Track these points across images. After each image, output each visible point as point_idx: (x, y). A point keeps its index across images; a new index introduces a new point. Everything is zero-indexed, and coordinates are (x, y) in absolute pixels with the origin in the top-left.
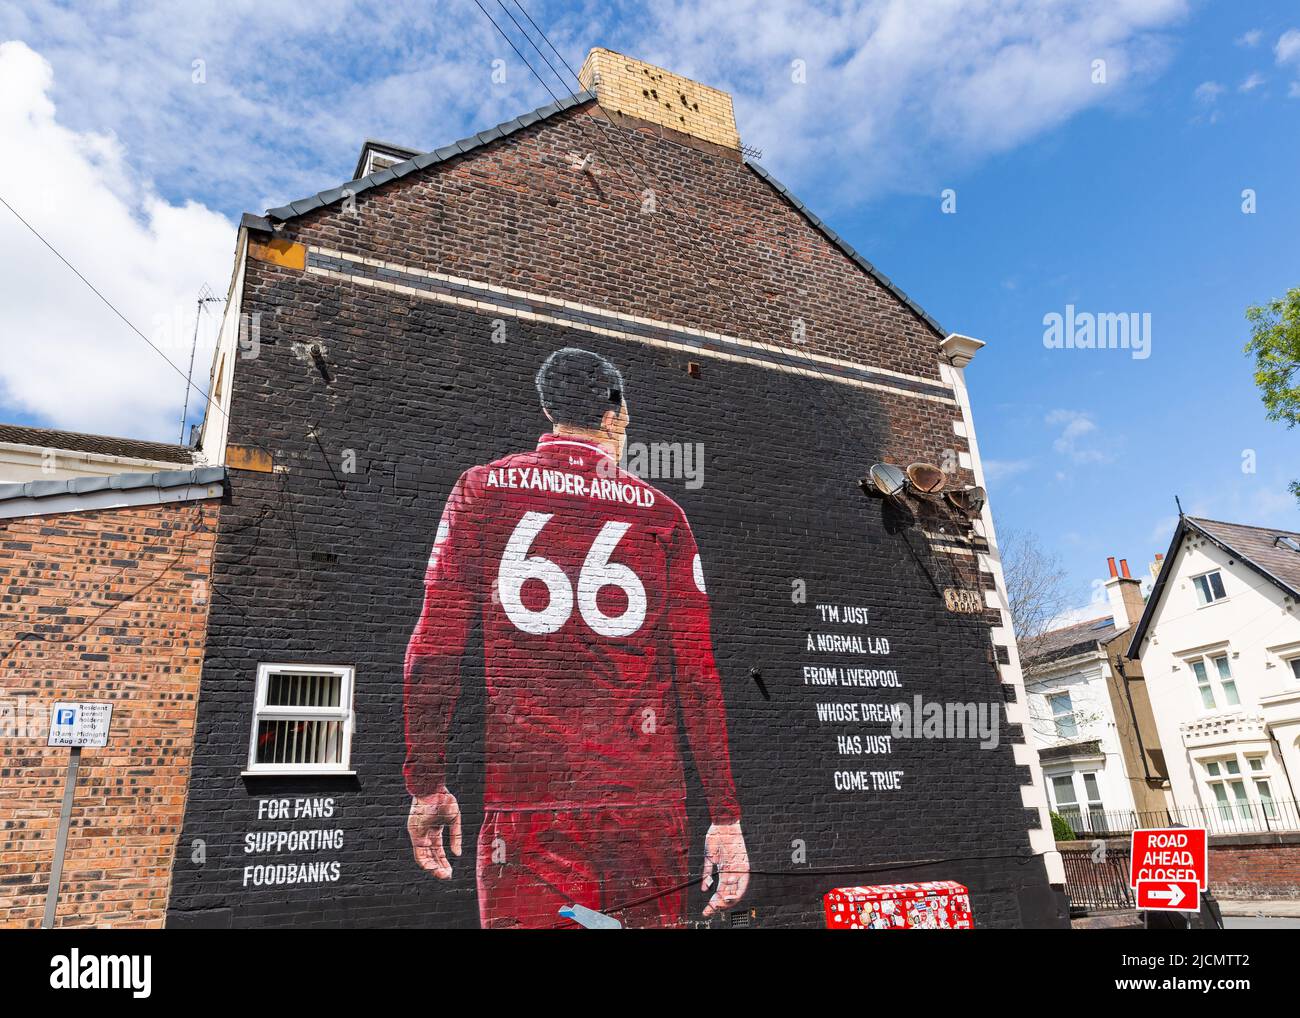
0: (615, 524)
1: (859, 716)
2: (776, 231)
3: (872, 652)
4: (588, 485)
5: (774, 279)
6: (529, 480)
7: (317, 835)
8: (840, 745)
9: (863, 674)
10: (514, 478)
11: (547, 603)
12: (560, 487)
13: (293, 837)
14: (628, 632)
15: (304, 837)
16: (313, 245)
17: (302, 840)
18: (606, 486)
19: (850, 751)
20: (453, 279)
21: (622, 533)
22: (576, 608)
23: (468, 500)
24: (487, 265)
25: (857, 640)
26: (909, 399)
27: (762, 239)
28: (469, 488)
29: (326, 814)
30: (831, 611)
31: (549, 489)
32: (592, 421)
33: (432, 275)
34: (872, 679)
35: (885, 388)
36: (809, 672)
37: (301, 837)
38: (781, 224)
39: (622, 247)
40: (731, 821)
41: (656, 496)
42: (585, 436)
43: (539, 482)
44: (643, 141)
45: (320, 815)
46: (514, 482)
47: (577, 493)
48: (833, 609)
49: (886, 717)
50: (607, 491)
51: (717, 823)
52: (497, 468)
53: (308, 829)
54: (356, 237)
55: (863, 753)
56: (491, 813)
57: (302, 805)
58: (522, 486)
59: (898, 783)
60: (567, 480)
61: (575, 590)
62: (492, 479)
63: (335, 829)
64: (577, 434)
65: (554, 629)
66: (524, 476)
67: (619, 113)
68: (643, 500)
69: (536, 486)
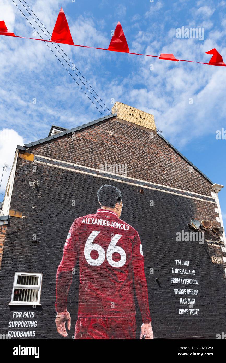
0: (118, 235)
1: (186, 292)
2: (166, 153)
3: (190, 274)
4: (111, 223)
5: (165, 167)
6: (94, 222)
7: (29, 323)
8: (181, 301)
9: (188, 281)
10: (90, 221)
11: (98, 257)
12: (103, 224)
13: (23, 323)
14: (120, 266)
15: (26, 323)
16: (37, 154)
17: (25, 324)
18: (116, 224)
19: (184, 303)
20: (75, 165)
21: (120, 237)
22: (106, 259)
23: (76, 227)
24: (84, 161)
25: (186, 270)
26: (202, 202)
27: (162, 156)
28: (77, 223)
29: (32, 317)
30: (179, 262)
31: (99, 224)
32: (112, 205)
33: (69, 163)
34: (190, 282)
35: (196, 198)
36: (172, 279)
37: (25, 323)
38: (167, 151)
39: (122, 157)
40: (149, 322)
41: (130, 227)
42: (110, 209)
43: (97, 222)
44: (129, 128)
45: (31, 317)
46: (90, 222)
47: (107, 226)
48: (179, 261)
49: (194, 293)
50: (116, 225)
51: (144, 323)
52: (85, 218)
53: (27, 321)
54: (48, 152)
55: (187, 304)
56: (80, 318)
57: (26, 314)
58: (92, 223)
59: (197, 313)
60: (105, 222)
61: (106, 253)
62: (84, 221)
63: (34, 321)
64: (108, 209)
65: (99, 265)
66: (93, 221)
67: (123, 120)
68: (126, 228)
69: (96, 223)
